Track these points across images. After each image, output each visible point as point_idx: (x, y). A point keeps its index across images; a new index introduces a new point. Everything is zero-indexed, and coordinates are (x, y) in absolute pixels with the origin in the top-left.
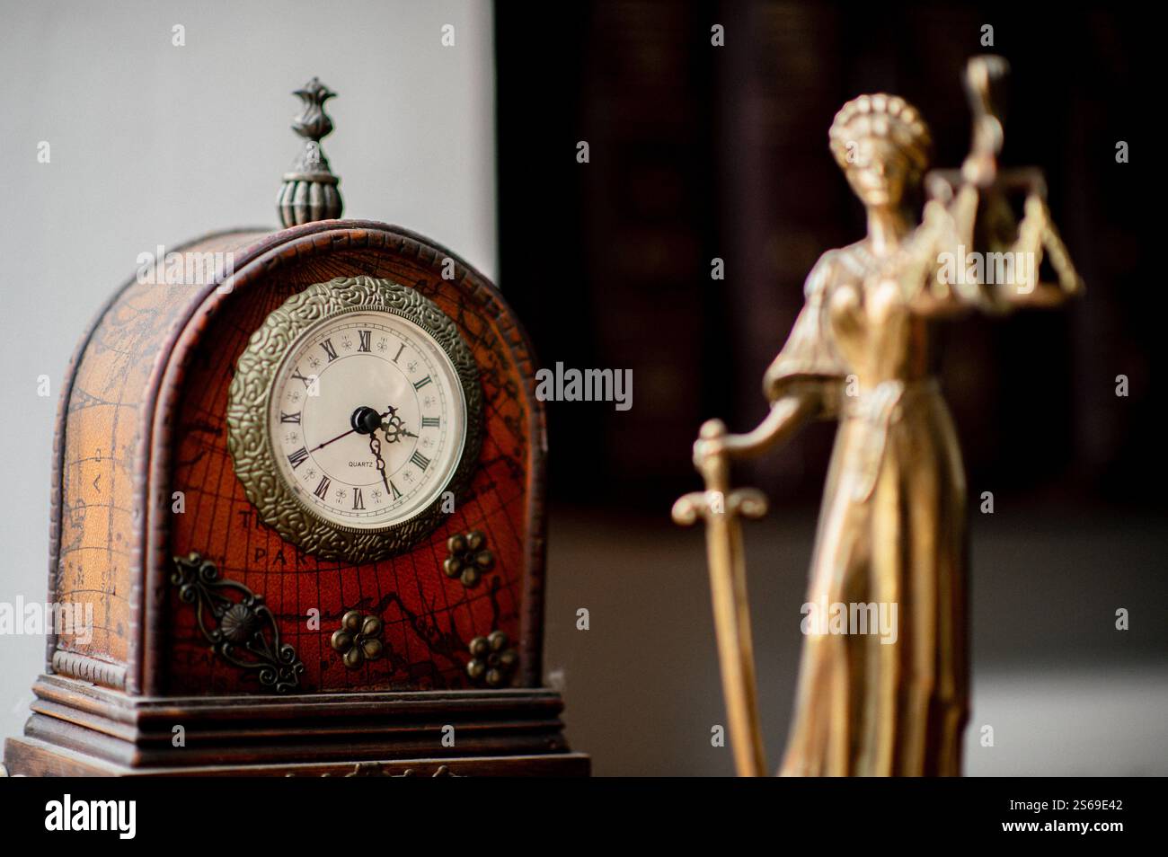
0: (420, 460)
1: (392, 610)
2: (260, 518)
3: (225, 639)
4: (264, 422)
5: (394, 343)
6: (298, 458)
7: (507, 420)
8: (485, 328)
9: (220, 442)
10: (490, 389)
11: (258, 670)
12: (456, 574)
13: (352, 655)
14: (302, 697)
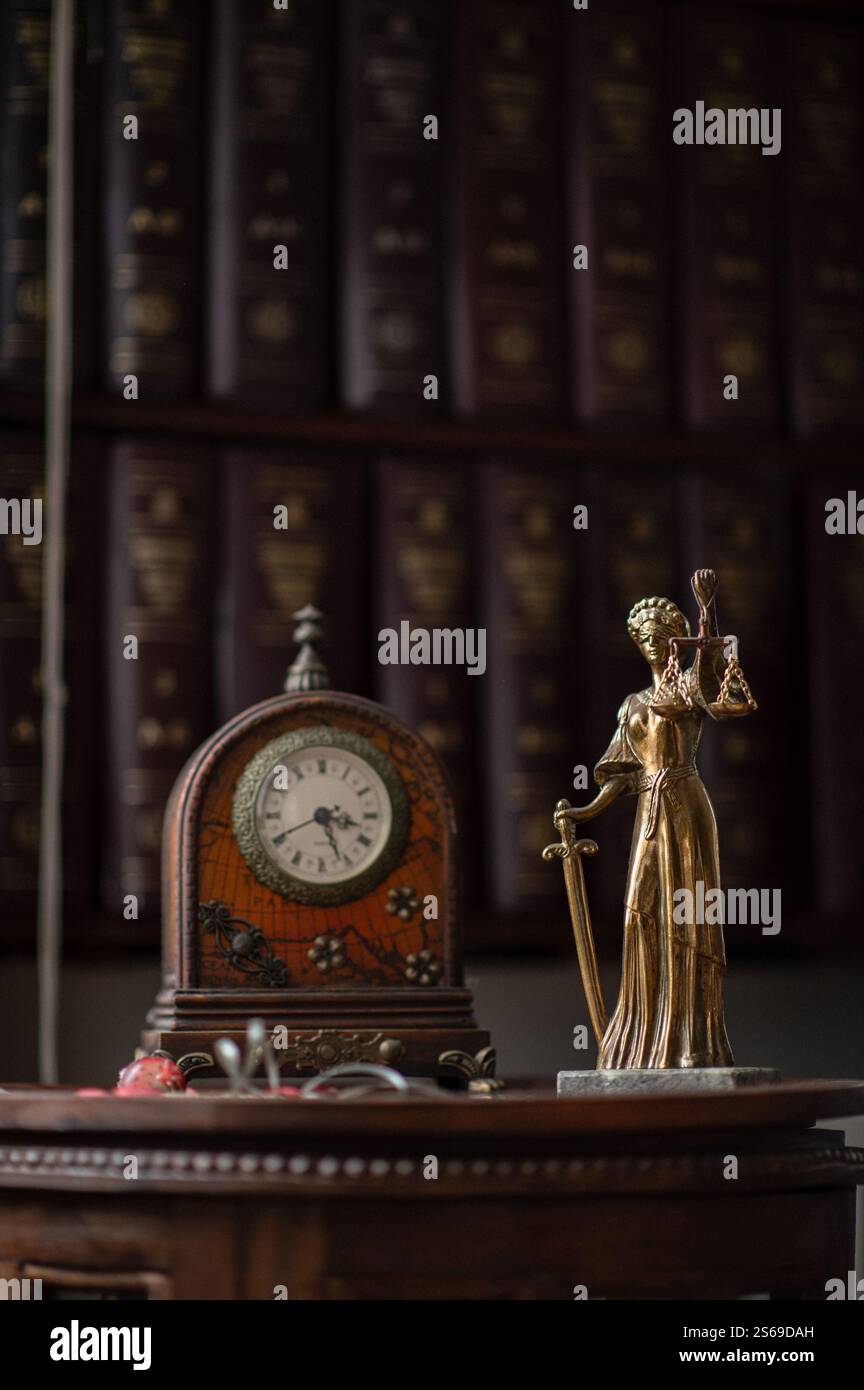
0: (364, 841)
1: (351, 937)
2: (257, 878)
3: (234, 953)
4: (252, 818)
5: (342, 768)
6: (279, 840)
7: (428, 815)
8: (409, 755)
9: (228, 832)
10: (414, 794)
11: (258, 973)
12: (395, 914)
13: (323, 965)
14: (286, 990)
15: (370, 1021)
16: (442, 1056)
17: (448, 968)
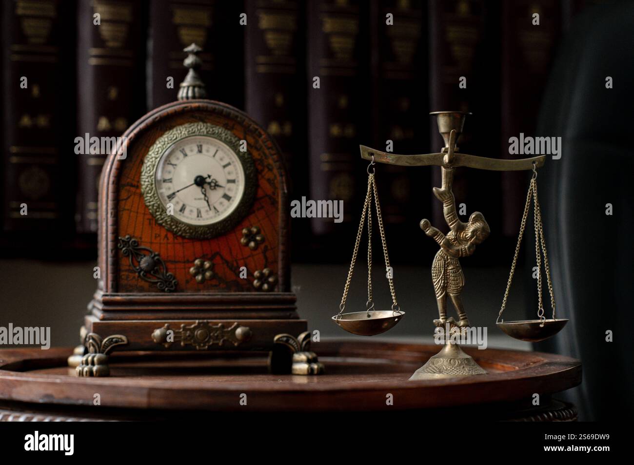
0: (227, 197)
1: (217, 259)
2: (157, 221)
3: (141, 270)
4: (154, 182)
5: (213, 150)
6: (171, 197)
7: (269, 180)
8: (257, 142)
9: (138, 191)
10: (260, 168)
11: (157, 283)
12: (247, 244)
13: (199, 278)
14: (175, 294)
15: (229, 315)
16: (276, 338)
17: (280, 280)
